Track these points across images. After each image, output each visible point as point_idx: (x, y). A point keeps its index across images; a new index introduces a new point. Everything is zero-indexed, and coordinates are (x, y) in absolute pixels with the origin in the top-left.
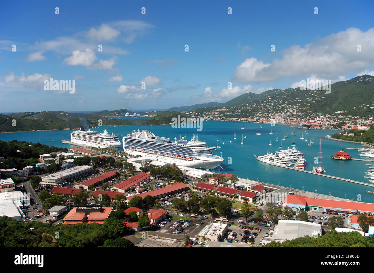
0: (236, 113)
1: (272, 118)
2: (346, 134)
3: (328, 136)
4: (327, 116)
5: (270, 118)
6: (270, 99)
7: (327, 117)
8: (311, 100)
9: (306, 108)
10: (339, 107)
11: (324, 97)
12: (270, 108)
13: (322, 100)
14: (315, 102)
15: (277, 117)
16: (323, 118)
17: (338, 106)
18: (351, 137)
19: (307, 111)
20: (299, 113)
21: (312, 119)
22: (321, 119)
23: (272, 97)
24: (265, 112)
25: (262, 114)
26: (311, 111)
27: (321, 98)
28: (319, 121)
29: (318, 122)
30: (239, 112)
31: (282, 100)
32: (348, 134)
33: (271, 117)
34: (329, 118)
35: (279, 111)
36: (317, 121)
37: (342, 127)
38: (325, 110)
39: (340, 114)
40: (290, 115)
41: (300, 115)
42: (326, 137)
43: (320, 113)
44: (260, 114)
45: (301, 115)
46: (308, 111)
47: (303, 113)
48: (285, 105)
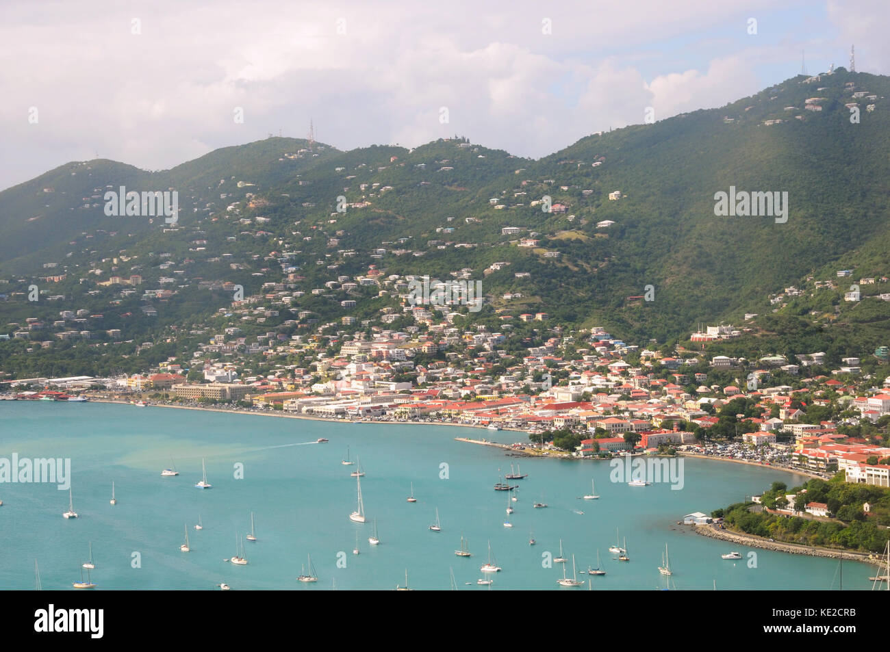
0: (61, 329)
1: (320, 372)
2: (790, 510)
3: (700, 518)
4: (647, 359)
5: (307, 373)
6: (261, 219)
7: (648, 364)
8: (530, 243)
9: (508, 296)
10: (697, 284)
11: (605, 223)
12: (287, 300)
13: (598, 243)
14: (559, 260)
15: (352, 368)
16: (624, 373)
17: (694, 278)
18: (816, 526)
19: (517, 317)
20: (476, 331)
21: (561, 378)
22: (614, 379)
23: (275, 210)
24: (262, 329)
25: (242, 341)
26: (539, 317)
27: (591, 228)
28: (607, 391)
29: (603, 398)
30: (80, 327)
31: (339, 233)
32: (799, 507)
33: (314, 369)
34: (658, 370)
35: (347, 320)
36: (597, 391)
37: (745, 437)
38: (620, 305)
39: (715, 348)
40: (425, 349)
41: (482, 349)
42: (687, 522)
43: (593, 330)
44: (228, 338)
45: (486, 346)
46: (524, 317)
47: (496, 335)
48: (382, 279)
